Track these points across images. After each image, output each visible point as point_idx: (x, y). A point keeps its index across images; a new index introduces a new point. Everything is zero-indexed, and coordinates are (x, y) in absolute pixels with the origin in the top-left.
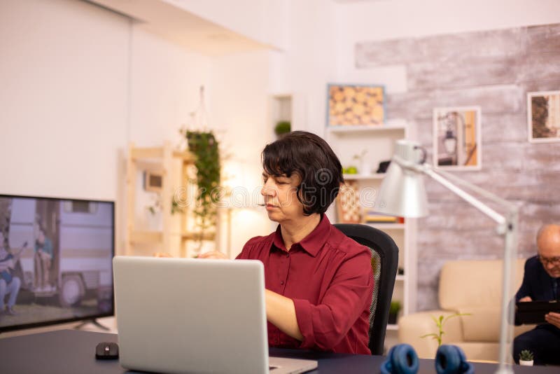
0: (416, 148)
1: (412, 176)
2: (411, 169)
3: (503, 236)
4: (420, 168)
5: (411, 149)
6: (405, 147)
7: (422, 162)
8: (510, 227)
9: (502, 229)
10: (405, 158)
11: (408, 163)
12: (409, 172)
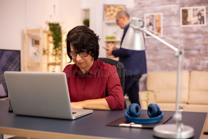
0: (139, 21)
1: (138, 33)
2: (138, 30)
3: (177, 57)
4: (141, 29)
5: (137, 21)
6: (135, 20)
7: (142, 27)
8: (181, 53)
9: (177, 54)
10: (135, 25)
11: (136, 27)
12: (136, 31)
